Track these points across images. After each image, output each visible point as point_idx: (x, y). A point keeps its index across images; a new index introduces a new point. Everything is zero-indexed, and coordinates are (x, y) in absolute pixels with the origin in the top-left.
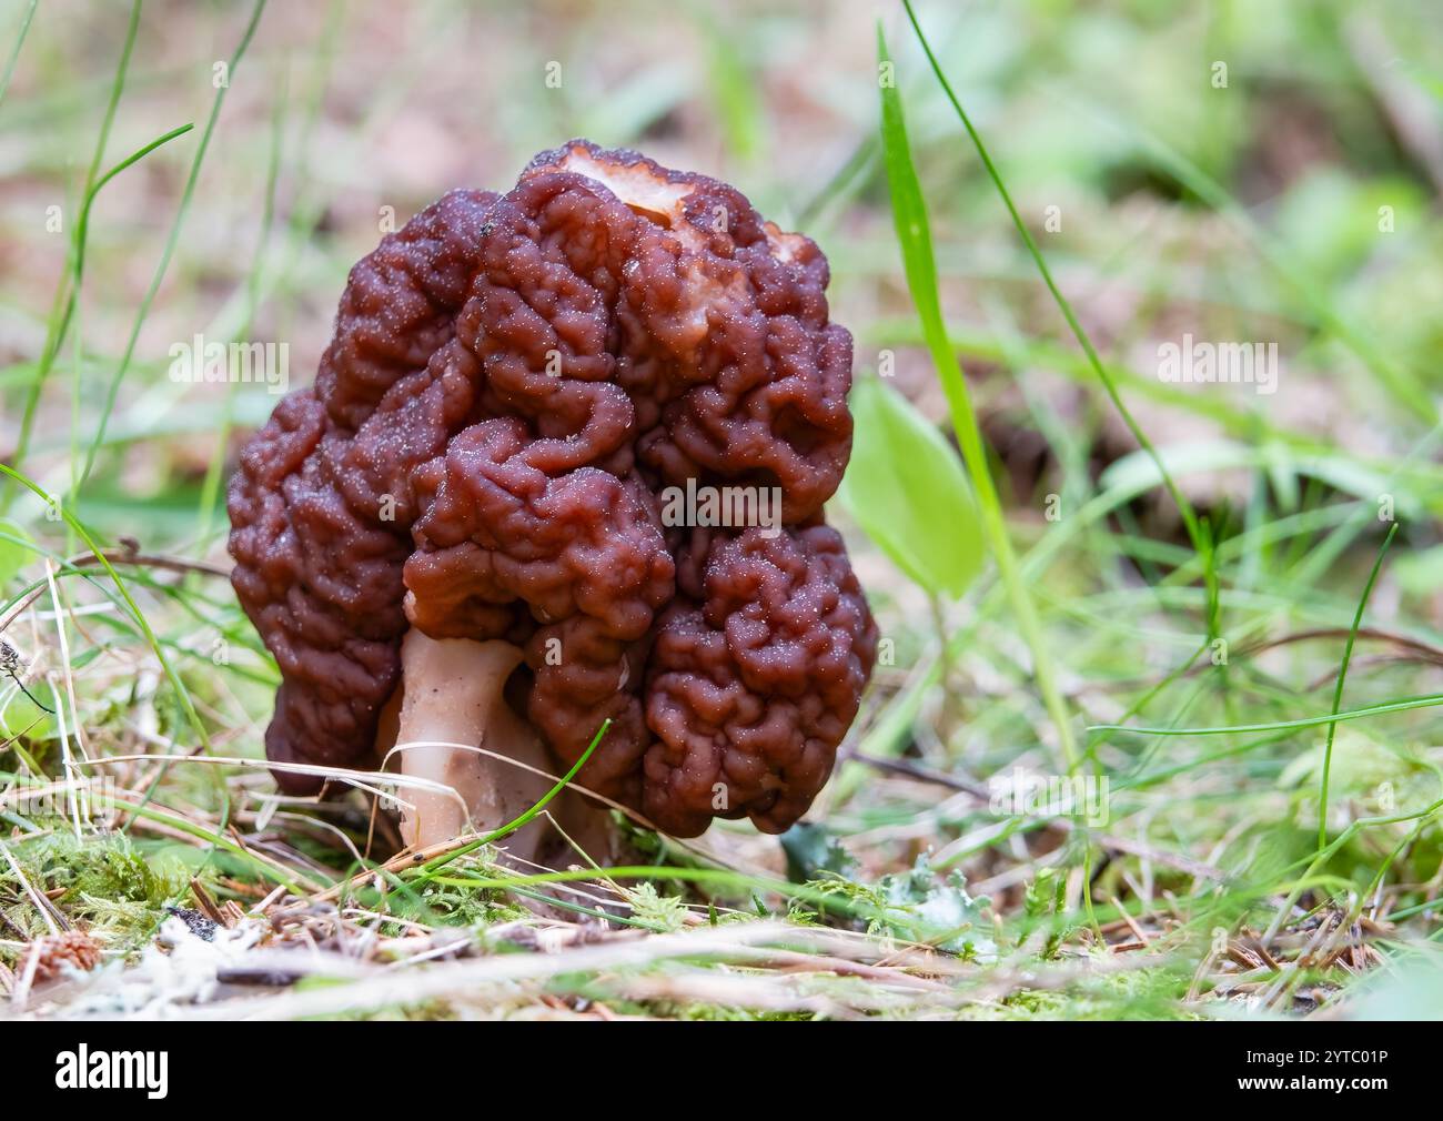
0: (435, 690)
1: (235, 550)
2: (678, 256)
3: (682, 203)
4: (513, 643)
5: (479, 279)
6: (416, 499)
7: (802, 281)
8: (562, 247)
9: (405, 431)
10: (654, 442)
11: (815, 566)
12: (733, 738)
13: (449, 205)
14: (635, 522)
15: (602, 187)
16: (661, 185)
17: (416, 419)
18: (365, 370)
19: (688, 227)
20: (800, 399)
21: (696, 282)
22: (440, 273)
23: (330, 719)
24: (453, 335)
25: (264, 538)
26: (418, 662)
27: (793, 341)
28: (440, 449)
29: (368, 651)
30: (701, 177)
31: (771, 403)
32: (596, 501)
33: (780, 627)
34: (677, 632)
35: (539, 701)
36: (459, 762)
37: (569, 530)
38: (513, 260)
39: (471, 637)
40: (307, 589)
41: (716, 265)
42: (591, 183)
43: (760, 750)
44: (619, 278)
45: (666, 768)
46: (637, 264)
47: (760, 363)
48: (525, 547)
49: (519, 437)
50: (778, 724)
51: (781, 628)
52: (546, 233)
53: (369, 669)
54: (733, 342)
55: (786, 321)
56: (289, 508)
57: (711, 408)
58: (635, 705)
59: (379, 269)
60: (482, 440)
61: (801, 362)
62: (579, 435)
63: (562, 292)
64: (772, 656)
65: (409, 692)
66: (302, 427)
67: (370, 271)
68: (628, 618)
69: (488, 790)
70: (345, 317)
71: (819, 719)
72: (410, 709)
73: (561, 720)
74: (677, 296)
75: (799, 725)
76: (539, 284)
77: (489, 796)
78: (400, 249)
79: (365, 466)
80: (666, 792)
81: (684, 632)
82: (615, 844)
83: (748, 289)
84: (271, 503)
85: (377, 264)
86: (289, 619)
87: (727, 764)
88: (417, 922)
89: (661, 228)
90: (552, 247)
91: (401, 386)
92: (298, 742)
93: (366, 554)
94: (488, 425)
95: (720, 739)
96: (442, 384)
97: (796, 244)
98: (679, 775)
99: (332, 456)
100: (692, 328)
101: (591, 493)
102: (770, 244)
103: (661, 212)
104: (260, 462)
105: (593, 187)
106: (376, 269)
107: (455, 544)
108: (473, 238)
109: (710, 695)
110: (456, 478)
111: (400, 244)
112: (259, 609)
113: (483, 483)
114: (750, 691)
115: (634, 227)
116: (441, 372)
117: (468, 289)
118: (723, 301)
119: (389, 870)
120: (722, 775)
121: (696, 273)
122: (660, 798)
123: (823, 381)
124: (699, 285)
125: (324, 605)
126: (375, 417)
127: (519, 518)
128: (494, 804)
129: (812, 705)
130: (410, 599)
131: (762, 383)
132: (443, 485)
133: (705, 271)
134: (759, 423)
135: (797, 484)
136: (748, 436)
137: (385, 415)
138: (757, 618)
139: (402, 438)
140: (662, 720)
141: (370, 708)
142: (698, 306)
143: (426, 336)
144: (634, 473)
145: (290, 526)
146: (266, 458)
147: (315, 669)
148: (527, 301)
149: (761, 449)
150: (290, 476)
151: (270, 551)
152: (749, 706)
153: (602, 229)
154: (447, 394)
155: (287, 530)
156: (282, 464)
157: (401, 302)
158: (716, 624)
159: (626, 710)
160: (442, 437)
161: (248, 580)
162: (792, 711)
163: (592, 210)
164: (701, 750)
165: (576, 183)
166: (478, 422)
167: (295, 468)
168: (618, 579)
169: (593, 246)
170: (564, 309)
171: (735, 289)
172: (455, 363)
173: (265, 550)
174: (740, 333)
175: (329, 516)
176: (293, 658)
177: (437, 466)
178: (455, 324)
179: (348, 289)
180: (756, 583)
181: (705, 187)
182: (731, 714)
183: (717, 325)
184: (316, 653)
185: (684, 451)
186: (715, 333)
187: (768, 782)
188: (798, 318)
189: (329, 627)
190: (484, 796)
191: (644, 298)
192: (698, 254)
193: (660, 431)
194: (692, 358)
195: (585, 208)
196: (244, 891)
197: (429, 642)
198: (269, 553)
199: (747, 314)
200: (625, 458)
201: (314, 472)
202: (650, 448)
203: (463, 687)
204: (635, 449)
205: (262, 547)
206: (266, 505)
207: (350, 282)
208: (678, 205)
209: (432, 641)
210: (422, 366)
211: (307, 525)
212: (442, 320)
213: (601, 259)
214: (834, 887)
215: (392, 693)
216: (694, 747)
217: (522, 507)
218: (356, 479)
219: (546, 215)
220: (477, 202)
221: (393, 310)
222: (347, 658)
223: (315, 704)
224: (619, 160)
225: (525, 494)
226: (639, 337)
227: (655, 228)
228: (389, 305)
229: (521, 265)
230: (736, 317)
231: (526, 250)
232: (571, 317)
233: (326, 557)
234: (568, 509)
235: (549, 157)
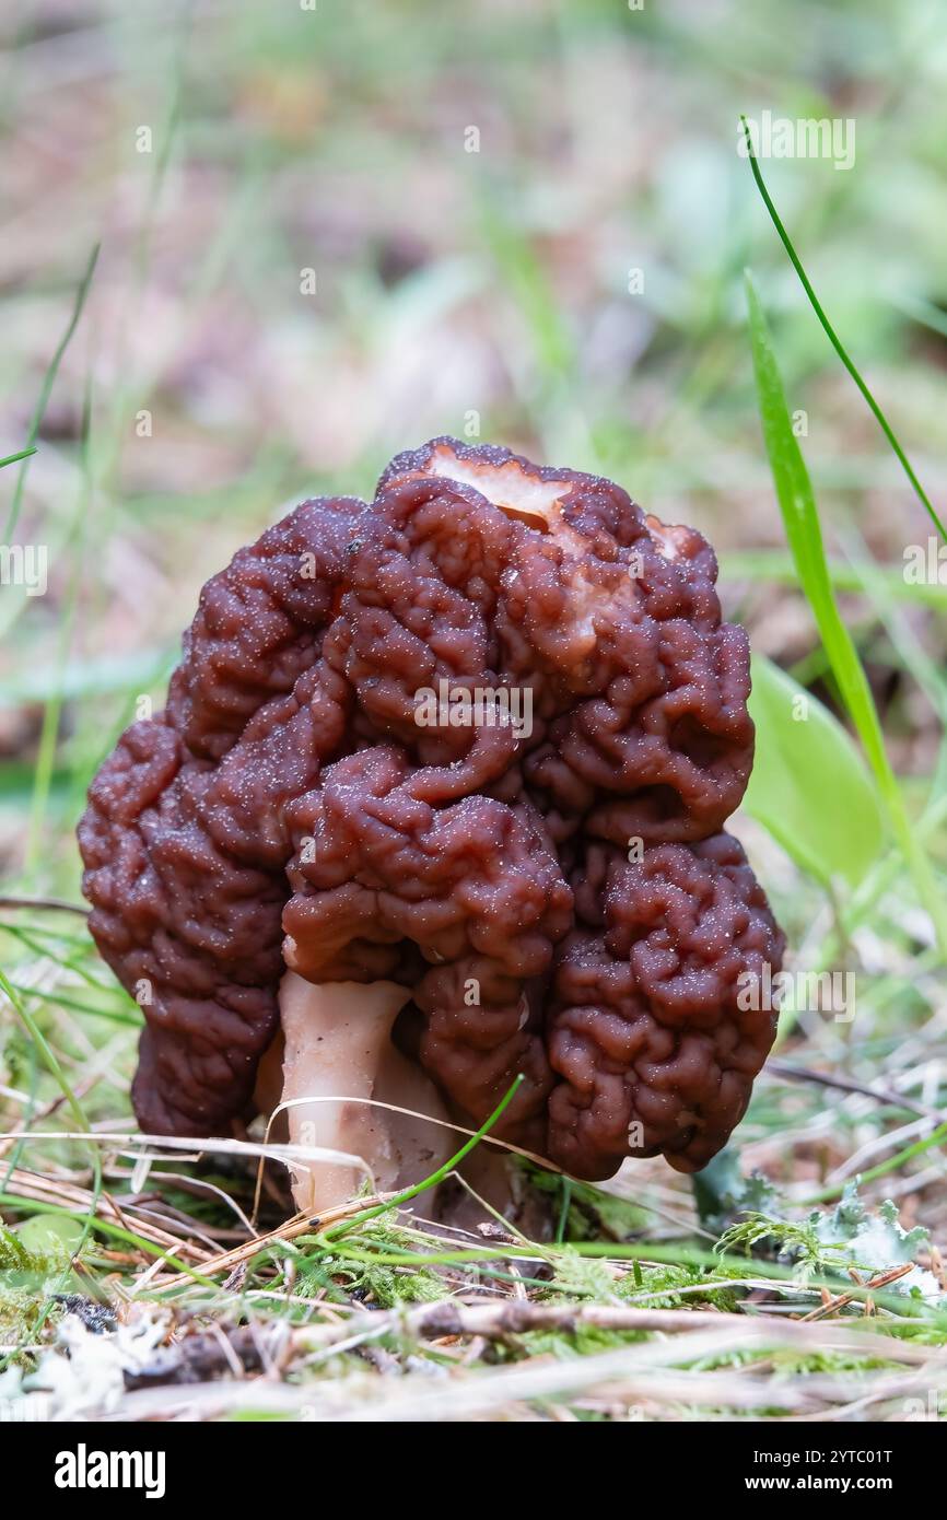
0: (320, 1039)
1: (91, 893)
2: (559, 562)
3: (558, 503)
4: (400, 983)
5: (347, 599)
6: (290, 836)
7: (692, 579)
8: (433, 558)
9: (273, 762)
10: (541, 761)
11: (722, 886)
12: (645, 1077)
13: (307, 517)
14: (529, 852)
15: (473, 492)
16: (534, 485)
17: (284, 749)
18: (225, 698)
19: (567, 530)
20: (698, 709)
21: (580, 589)
22: (301, 590)
23: (204, 1070)
24: (318, 657)
25: (124, 881)
26: (298, 1008)
27: (688, 646)
28: (314, 781)
29: (241, 997)
30: (578, 473)
31: (667, 714)
32: (488, 833)
33: (690, 955)
34: (578, 964)
35: (434, 1047)
36: (350, 1114)
37: (461, 867)
38: (384, 577)
39: (355, 980)
40: (173, 934)
41: (601, 571)
42: (461, 489)
43: (673, 1087)
44: (496, 588)
45: (573, 1110)
46: (516, 574)
47: (654, 673)
48: (414, 886)
49: (400, 766)
50: (692, 1059)
51: (691, 957)
52: (416, 544)
53: (245, 1017)
54: (625, 653)
55: (677, 624)
56: (150, 848)
57: (604, 725)
58: (537, 1044)
59: (234, 588)
60: (359, 772)
61: (698, 669)
62: (464, 761)
63: (437, 608)
64: (684, 987)
65: (291, 1042)
66: (156, 758)
67: (223, 590)
68: (528, 955)
69: (382, 1143)
70: (198, 640)
71: (735, 1049)
72: (293, 1059)
73: (458, 1066)
74: (561, 607)
75: (715, 1058)
76: (413, 601)
77: (384, 1148)
78: (255, 565)
79: (232, 802)
80: (575, 1135)
81: (586, 964)
82: (516, 1188)
83: (635, 594)
84: (128, 841)
85: (231, 583)
86: (155, 966)
87: (640, 1103)
88: (323, 1299)
89: (538, 533)
90: (423, 558)
91: (265, 714)
92: (171, 1095)
93: (236, 896)
94: (364, 755)
95: (631, 1077)
96: (312, 711)
97: (680, 537)
98: (589, 1119)
99: (193, 792)
100: (580, 641)
101: (483, 826)
102: (653, 540)
103: (537, 514)
104: (112, 797)
105: (462, 492)
106: (231, 589)
107: (336, 885)
108: (336, 553)
109: (620, 1032)
110: (335, 815)
111: (254, 559)
112: (121, 957)
113: (366, 821)
114: (660, 1025)
115: (510, 533)
116: (309, 698)
117: (334, 608)
118: (610, 609)
119: (282, 1237)
120: (635, 1115)
121: (580, 581)
122: (569, 1142)
123: (721, 687)
124: (584, 593)
125: (193, 950)
126: (239, 748)
127: (405, 856)
128: (389, 1157)
129: (727, 1036)
130: (290, 944)
131: (657, 694)
132: (322, 822)
133: (590, 578)
134: (656, 738)
135: (699, 801)
136: (645, 751)
137: (249, 745)
138: (665, 946)
139: (271, 771)
140: (567, 1061)
141: (248, 1058)
142: (585, 615)
143: (289, 658)
144: (524, 796)
145: (151, 866)
146: (120, 793)
147: (187, 1019)
148: (401, 620)
149: (660, 765)
150: (146, 813)
151: (130, 896)
152: (660, 1040)
153: (475, 537)
154: (317, 721)
155: (148, 870)
156: (137, 799)
157: (261, 624)
158: (621, 954)
159: (528, 1049)
160: (314, 768)
161: (107, 925)
162: (707, 1044)
163: (464, 517)
164: (611, 1090)
165: (445, 489)
166: (353, 752)
167: (152, 802)
168: (515, 917)
169: (466, 555)
170: (441, 626)
171: (621, 594)
172: (324, 687)
173: (126, 893)
174: (630, 643)
175: (195, 857)
176: (162, 1009)
177: (311, 801)
178: (321, 644)
179: (200, 610)
180: (661, 909)
181: (582, 484)
182: (642, 1049)
183: (605, 635)
184: (186, 1002)
185: (575, 769)
186: (602, 643)
187: (684, 1119)
188: (689, 622)
189: (199, 974)
190: (379, 1150)
191: (525, 610)
192: (581, 560)
193: (548, 748)
194: (580, 671)
195: (456, 516)
196: (122, 1261)
197: (309, 987)
198: (130, 897)
199: (637, 621)
200: (514, 782)
201: (174, 808)
202: (538, 767)
203: (351, 1034)
204: (522, 769)
205: (121, 892)
206: (123, 845)
207: (201, 603)
208: (554, 506)
209: (311, 984)
210: (288, 690)
211: (171, 867)
212: (305, 640)
213: (477, 566)
214: (762, 1231)
215: (273, 1041)
216: (603, 1087)
217: (409, 844)
218: (222, 817)
219: (415, 525)
220: (335, 510)
221: (253, 633)
222: (222, 1006)
223: (187, 1055)
224: (487, 459)
225: (411, 830)
226: (521, 652)
227: (532, 532)
228: (247, 627)
229: (394, 583)
230: (625, 626)
231: (395, 568)
232: (448, 636)
233: (193, 901)
234: (460, 844)
235: (411, 461)
